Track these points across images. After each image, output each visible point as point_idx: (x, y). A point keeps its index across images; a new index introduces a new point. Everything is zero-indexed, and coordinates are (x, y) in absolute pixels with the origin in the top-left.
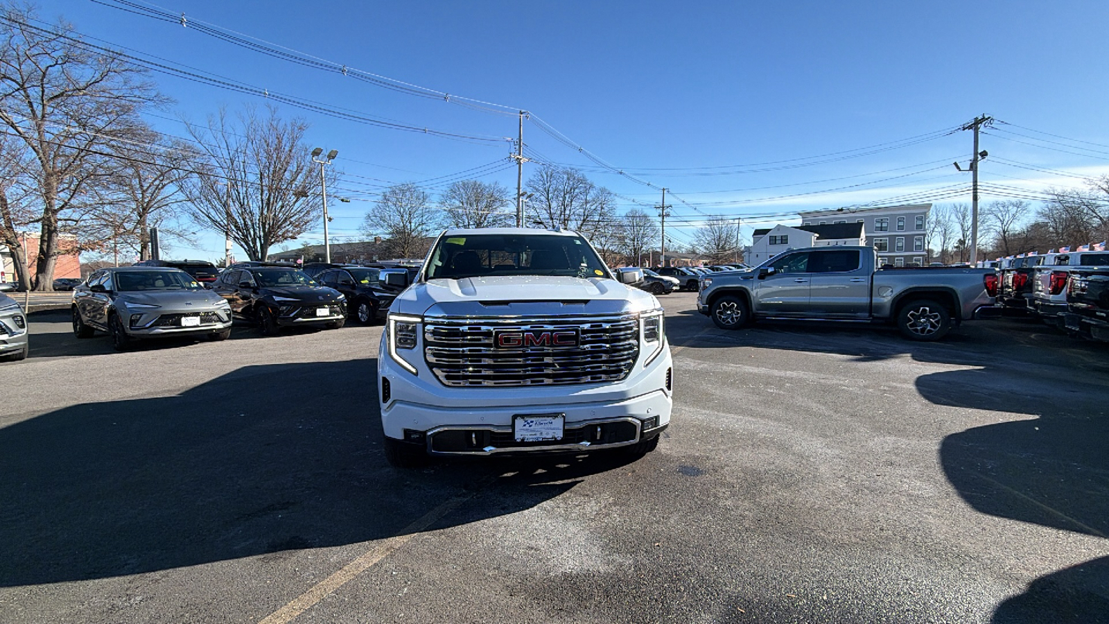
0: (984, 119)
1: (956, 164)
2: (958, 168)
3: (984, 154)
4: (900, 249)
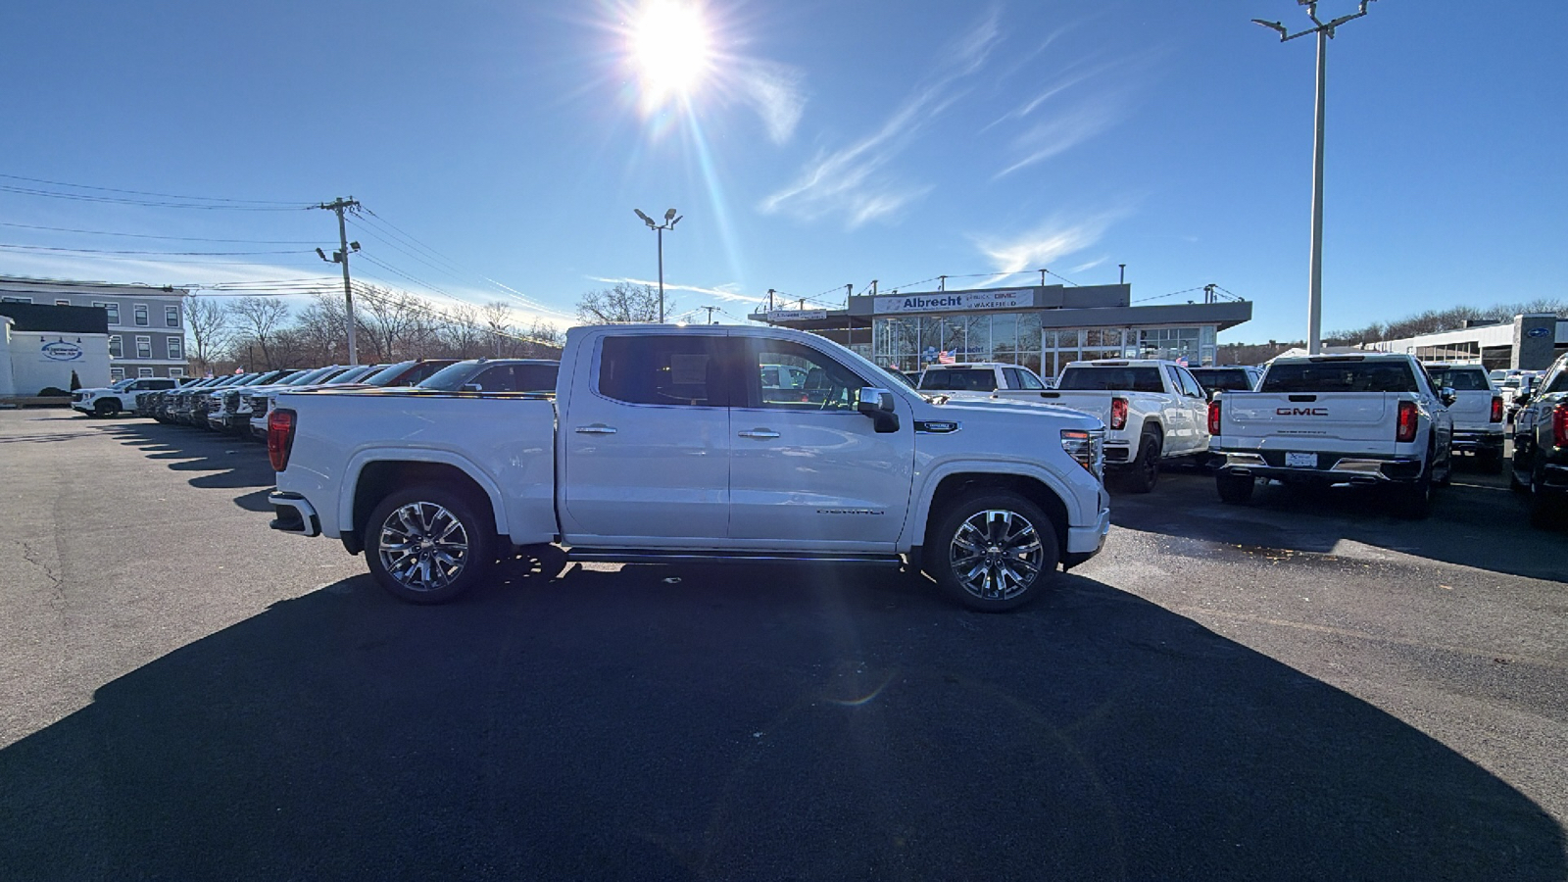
0: (350, 203)
1: (319, 250)
2: (323, 256)
3: (356, 246)
4: (145, 354)
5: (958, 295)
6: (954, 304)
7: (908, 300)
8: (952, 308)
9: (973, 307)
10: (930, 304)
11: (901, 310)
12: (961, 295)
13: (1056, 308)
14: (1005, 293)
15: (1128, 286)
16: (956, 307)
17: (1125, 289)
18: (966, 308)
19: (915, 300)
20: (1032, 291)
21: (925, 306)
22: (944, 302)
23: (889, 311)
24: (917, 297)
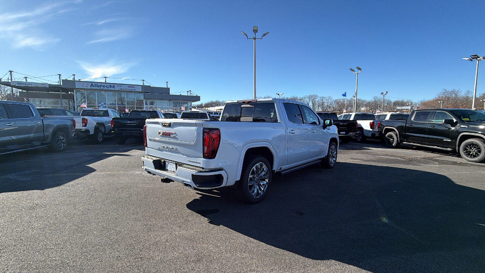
5: (113, 85)
6: (112, 88)
7: (92, 84)
8: (111, 89)
9: (120, 90)
10: (102, 86)
11: (89, 88)
12: (115, 85)
13: (149, 93)
14: (131, 86)
15: (169, 88)
16: (113, 89)
17: (168, 89)
18: (117, 90)
19: (95, 84)
20: (141, 86)
21: (100, 87)
22: (108, 87)
23: (83, 88)
24: (96, 84)
